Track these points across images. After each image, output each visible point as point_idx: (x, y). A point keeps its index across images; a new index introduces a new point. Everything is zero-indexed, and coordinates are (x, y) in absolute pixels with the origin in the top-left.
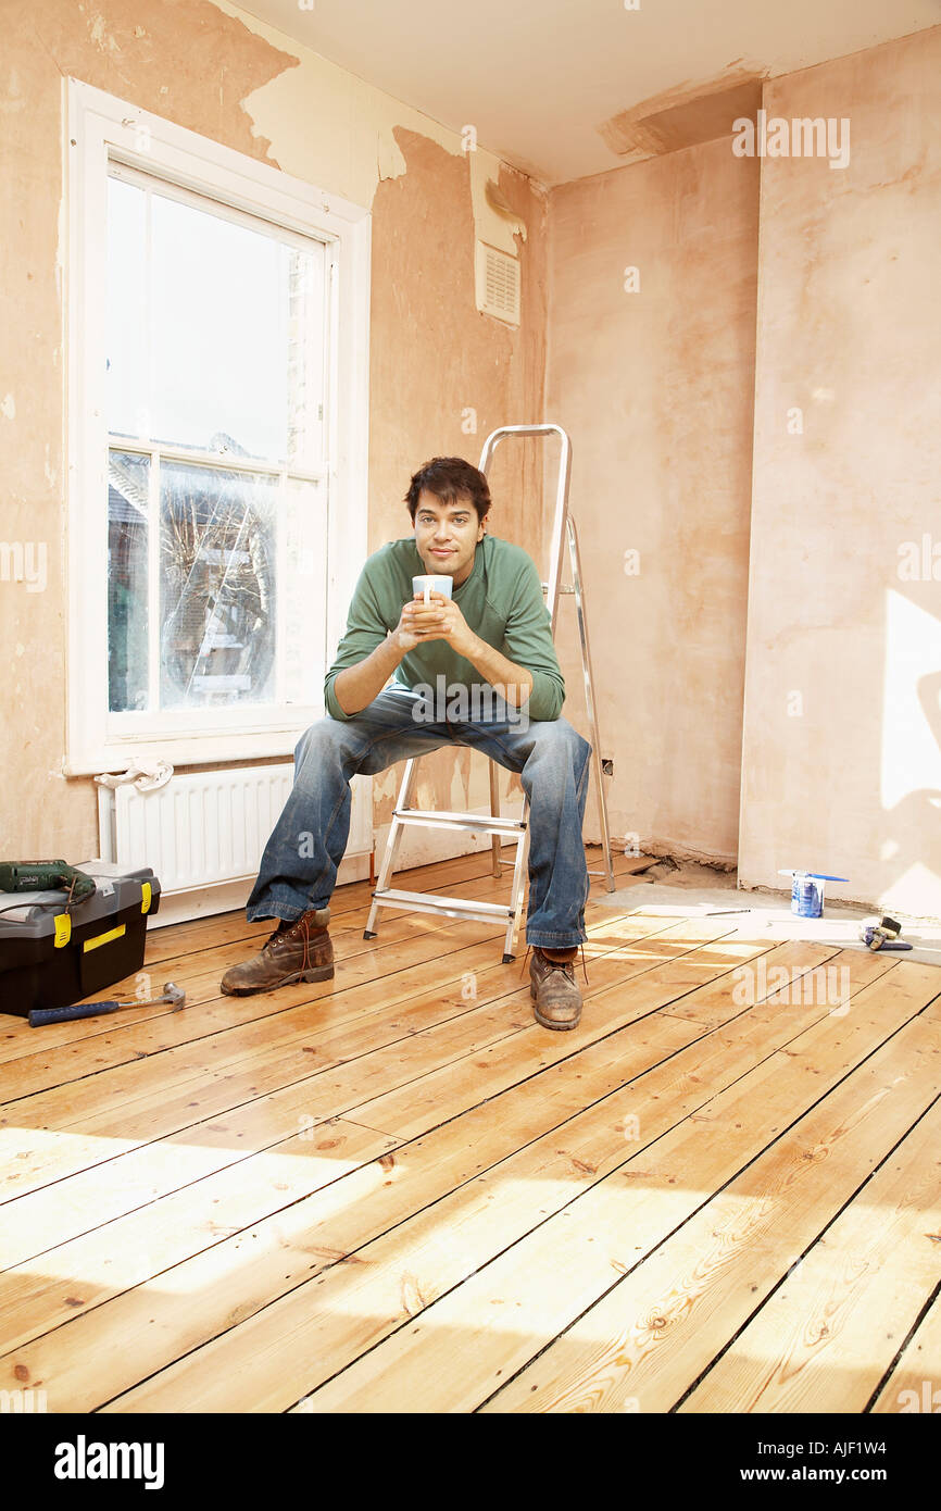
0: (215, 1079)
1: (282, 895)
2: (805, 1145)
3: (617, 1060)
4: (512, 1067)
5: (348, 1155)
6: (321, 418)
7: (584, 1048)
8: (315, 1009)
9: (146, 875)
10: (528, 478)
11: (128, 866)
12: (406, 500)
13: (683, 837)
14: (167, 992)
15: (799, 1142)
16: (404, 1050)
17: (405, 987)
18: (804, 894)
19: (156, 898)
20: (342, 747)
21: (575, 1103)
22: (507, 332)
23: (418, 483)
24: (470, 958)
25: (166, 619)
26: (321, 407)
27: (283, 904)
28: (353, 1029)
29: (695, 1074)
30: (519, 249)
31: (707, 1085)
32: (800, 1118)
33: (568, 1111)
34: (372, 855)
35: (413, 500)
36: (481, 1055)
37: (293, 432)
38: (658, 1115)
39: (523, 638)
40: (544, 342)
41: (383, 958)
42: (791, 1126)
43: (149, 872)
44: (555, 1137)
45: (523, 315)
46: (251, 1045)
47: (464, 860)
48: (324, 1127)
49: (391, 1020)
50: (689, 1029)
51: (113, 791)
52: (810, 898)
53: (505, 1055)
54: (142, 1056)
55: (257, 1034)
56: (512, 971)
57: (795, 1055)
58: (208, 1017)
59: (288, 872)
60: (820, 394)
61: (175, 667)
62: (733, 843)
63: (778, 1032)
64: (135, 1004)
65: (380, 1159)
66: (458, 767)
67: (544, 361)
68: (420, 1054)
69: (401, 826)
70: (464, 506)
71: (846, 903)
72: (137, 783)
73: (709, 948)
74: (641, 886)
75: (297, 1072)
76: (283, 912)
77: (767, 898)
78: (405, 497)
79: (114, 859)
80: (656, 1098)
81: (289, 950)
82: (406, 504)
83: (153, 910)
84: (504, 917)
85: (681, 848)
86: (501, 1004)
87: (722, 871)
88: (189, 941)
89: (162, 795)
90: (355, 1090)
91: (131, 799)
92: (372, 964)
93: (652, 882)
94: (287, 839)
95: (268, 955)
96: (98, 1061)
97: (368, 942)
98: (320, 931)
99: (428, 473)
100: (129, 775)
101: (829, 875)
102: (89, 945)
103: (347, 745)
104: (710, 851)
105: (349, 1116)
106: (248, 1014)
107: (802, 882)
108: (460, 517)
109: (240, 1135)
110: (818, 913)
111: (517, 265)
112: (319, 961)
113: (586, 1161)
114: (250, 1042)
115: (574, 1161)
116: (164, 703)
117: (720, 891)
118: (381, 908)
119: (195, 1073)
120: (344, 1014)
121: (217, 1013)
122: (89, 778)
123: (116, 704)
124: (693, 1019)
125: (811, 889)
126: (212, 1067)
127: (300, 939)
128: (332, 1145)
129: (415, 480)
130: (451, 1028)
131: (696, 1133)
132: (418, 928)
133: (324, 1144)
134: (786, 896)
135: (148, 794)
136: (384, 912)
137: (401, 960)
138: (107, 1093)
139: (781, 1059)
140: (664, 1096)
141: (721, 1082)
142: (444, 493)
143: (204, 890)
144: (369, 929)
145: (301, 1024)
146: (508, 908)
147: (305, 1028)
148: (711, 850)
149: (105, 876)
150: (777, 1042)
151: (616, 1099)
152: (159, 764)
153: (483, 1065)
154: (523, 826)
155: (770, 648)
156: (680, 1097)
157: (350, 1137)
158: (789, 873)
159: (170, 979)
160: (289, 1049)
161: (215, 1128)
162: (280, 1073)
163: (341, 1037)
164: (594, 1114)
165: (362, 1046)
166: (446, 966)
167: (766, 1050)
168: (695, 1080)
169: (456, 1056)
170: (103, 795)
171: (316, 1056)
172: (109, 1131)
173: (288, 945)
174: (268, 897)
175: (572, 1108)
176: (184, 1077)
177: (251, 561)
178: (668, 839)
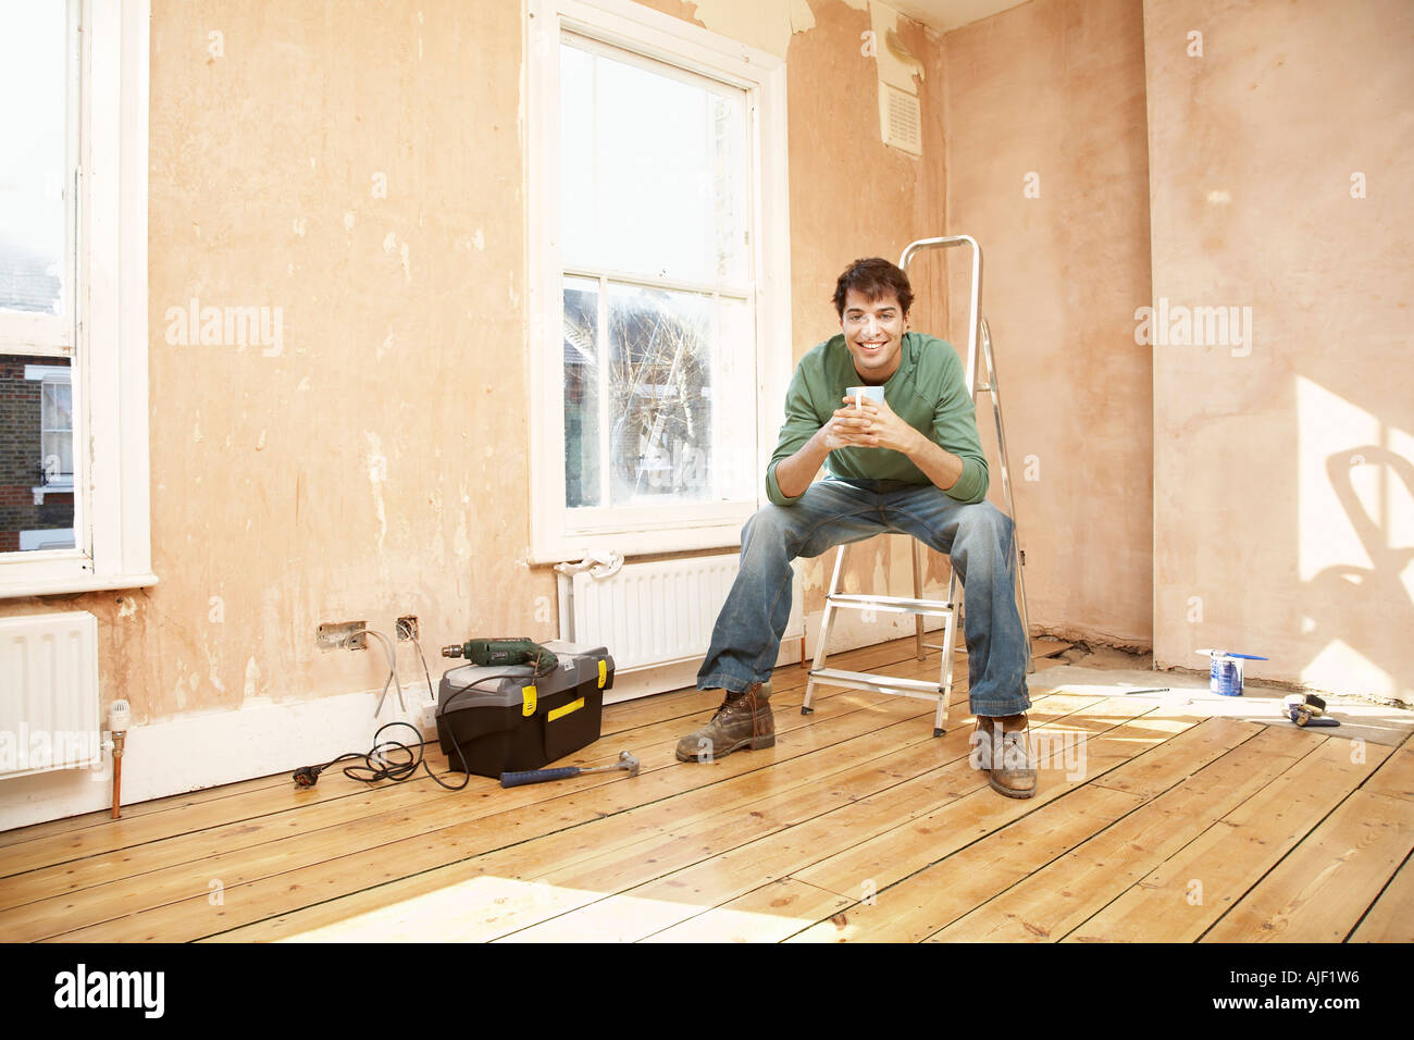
0: (670, 839)
1: (730, 668)
2: (1262, 915)
3: (1057, 828)
4: (954, 833)
5: (801, 913)
6: (747, 243)
7: (1022, 817)
8: (759, 777)
9: (602, 653)
10: (935, 293)
11: (585, 644)
12: (834, 301)
13: (1096, 622)
14: (622, 759)
15: (1255, 912)
16: (846, 816)
17: (842, 758)
18: (1223, 673)
19: (610, 674)
20: (787, 531)
21: (1020, 869)
22: (911, 162)
23: (843, 285)
24: (901, 733)
25: (615, 423)
26: (747, 233)
27: (731, 675)
28: (798, 796)
29: (1136, 843)
30: (918, 89)
31: (1151, 853)
32: (1252, 888)
33: (1013, 875)
34: (803, 640)
35: (840, 300)
36: (923, 822)
37: (722, 257)
38: (1106, 881)
39: (950, 423)
40: (944, 170)
41: (820, 733)
42: (1244, 896)
43: (604, 650)
44: (1004, 901)
45: (925, 146)
46: (702, 809)
47: (888, 646)
48: (775, 886)
49: (831, 788)
50: (1124, 800)
51: (571, 578)
52: (1230, 677)
53: (945, 823)
54: (603, 816)
55: (706, 799)
56: (943, 744)
57: (1236, 826)
58: (661, 783)
59: (735, 646)
60: (1215, 197)
61: (623, 467)
62: (1147, 627)
63: (1216, 803)
64: (594, 769)
65: (832, 918)
66: (879, 559)
67: (945, 186)
68: (862, 820)
69: (834, 609)
70: (889, 302)
71: (1265, 682)
72: (592, 571)
73: (1133, 724)
74: (1058, 667)
75: (746, 835)
76: (730, 684)
77: (1185, 678)
78: (832, 298)
79: (572, 639)
80: (1100, 865)
81: (737, 720)
82: (834, 305)
83: (608, 685)
84: (935, 693)
85: (1093, 632)
86: (936, 775)
87: (1136, 655)
88: (639, 716)
89: (614, 582)
90: (802, 852)
91: (587, 585)
92: (809, 738)
93: (1068, 664)
94: (735, 614)
95: (718, 724)
96: (563, 819)
97: (805, 717)
98: (763, 703)
99: (854, 274)
100: (584, 564)
101: (1248, 654)
102: (554, 715)
103: (789, 528)
104: (1122, 635)
105: (800, 876)
106: (697, 781)
107: (1219, 661)
108: (886, 313)
109: (697, 891)
110: (1238, 692)
111: (917, 102)
112: (763, 730)
113: (1038, 925)
114: (702, 806)
115: (1025, 924)
116: (614, 500)
117: (1136, 672)
118: (817, 686)
119: (651, 833)
120: (786, 782)
121: (668, 779)
122: (551, 567)
123: (573, 500)
124: (1128, 790)
125: (1230, 668)
126: (668, 828)
127: (748, 709)
128: (785, 903)
129: (842, 281)
130: (890, 797)
131: (1146, 901)
132: (850, 705)
133: (777, 901)
134: (1204, 676)
135: (601, 581)
136: (820, 690)
137: (835, 735)
138: (572, 849)
139: (1222, 830)
140: (1108, 862)
141: (1165, 850)
142: (870, 290)
143: (652, 669)
144: (806, 705)
145: (748, 790)
146: (938, 685)
147: (750, 794)
148: (1124, 634)
149: (567, 654)
150: (1216, 812)
151: (1061, 866)
152: (612, 554)
153: (925, 831)
154: (950, 606)
155: (1178, 436)
156: (1124, 864)
157: (802, 896)
158: (1207, 652)
159: (625, 749)
160: (738, 814)
161: (673, 883)
162: (731, 834)
163: (785, 803)
164: (1040, 879)
165: (805, 812)
166: (879, 740)
167: (1205, 820)
168: (1138, 848)
169: (900, 821)
170: (562, 582)
171: (763, 820)
172: (575, 883)
173: (736, 715)
174: (718, 669)
175: (1018, 874)
176: (642, 836)
177: (679, 393)
178: (1080, 624)
